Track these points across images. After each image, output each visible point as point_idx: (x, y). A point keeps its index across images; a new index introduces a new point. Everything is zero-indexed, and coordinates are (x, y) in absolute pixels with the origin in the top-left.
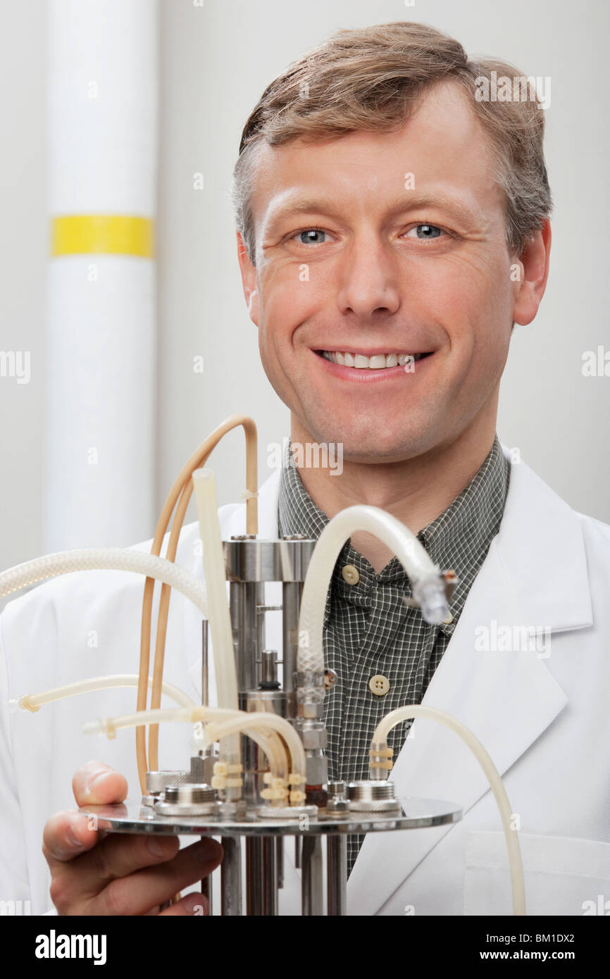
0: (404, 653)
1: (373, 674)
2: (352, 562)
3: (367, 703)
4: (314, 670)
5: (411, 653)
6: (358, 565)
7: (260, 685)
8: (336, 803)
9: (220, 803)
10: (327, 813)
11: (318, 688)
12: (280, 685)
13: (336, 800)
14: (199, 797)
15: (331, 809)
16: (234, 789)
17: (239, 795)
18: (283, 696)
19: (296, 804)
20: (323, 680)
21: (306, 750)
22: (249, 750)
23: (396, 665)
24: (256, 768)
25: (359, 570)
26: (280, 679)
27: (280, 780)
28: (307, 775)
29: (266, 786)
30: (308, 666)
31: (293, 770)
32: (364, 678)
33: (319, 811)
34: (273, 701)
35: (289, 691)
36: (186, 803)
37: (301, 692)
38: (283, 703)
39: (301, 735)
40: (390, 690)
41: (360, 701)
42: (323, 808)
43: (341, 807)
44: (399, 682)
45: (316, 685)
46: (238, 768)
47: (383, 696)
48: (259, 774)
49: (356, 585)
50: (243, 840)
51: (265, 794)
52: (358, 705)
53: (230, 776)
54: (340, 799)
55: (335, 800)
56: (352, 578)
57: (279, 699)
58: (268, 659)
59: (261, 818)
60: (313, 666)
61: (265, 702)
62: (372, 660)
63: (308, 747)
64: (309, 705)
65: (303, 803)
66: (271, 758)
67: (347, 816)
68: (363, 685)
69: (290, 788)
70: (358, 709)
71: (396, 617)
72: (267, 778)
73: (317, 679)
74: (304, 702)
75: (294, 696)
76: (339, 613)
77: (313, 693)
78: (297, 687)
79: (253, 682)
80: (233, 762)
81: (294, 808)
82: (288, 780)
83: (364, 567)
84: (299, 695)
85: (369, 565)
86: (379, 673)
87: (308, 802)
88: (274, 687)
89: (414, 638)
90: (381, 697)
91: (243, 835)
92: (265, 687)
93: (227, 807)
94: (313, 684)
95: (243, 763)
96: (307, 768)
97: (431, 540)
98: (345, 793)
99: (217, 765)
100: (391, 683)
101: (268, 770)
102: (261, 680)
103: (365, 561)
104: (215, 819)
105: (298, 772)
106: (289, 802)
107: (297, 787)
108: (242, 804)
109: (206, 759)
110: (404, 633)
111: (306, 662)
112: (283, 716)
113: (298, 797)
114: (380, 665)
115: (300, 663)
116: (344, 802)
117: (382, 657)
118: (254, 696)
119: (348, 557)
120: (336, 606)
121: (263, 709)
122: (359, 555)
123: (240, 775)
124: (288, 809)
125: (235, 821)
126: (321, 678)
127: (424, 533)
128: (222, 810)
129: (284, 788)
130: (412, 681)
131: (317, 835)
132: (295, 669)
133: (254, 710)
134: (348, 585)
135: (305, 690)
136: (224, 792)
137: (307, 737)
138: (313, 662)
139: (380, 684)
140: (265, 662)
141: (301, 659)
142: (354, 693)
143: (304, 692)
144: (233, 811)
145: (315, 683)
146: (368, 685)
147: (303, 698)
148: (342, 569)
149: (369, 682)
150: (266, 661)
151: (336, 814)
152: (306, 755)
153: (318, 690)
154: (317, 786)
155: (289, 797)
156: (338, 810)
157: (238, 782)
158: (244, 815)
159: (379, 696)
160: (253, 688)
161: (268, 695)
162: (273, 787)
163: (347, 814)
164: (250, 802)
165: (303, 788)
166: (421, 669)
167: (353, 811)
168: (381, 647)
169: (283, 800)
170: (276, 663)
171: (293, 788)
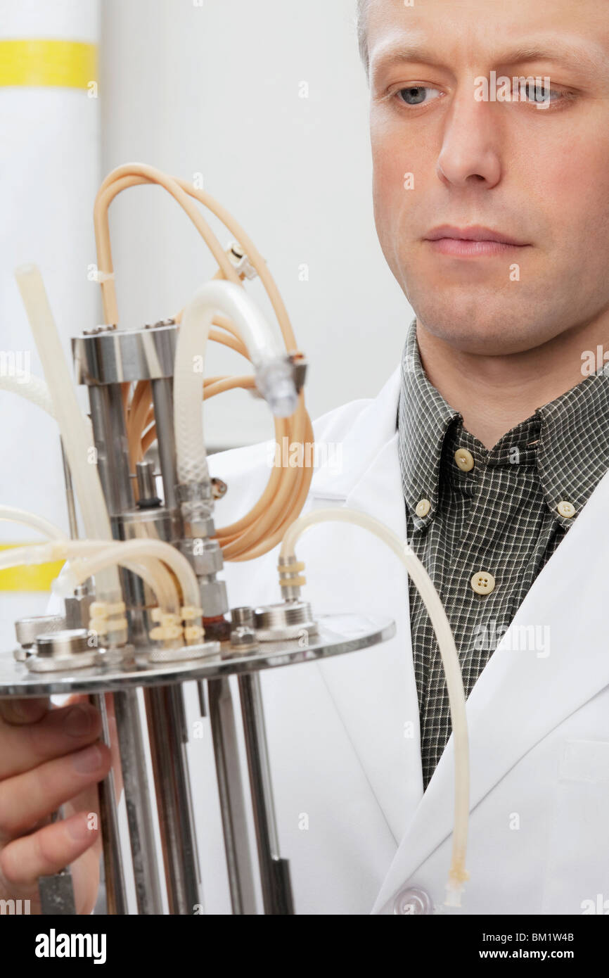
0: (515, 548)
1: (476, 570)
2: (464, 445)
3: (467, 603)
4: (199, 480)
5: (523, 549)
6: (471, 448)
7: (138, 504)
8: (241, 635)
9: (102, 651)
10: (232, 648)
11: (206, 501)
12: (160, 501)
13: (241, 632)
14: (79, 646)
15: (236, 643)
16: (119, 632)
17: (125, 639)
18: (166, 514)
19: (194, 642)
20: (211, 491)
21: (198, 576)
22: (131, 584)
23: (505, 561)
24: (143, 603)
25: (472, 454)
26: (160, 494)
27: (171, 616)
28: (202, 606)
29: (158, 624)
30: (190, 477)
31: (186, 602)
32: (465, 574)
33: (222, 646)
34: (156, 522)
35: (172, 508)
36: (64, 655)
37: (186, 508)
38: (166, 523)
39: (191, 559)
40: (495, 588)
41: (458, 600)
42: (228, 642)
43: (248, 639)
44: (505, 580)
45: (203, 498)
46: (120, 607)
47: (486, 595)
48: (148, 610)
49: (472, 471)
50: (140, 693)
51: (155, 634)
52: (457, 604)
53: (111, 618)
54: (245, 630)
55: (239, 632)
56: (465, 463)
57: (160, 519)
58: (144, 472)
59: (154, 663)
60: (197, 475)
61: (145, 524)
62: (476, 555)
63: (199, 572)
64: (197, 523)
65: (202, 640)
66: (157, 591)
67: (256, 649)
68: (463, 582)
69: (183, 624)
70: (456, 608)
71: (505, 507)
72: (156, 614)
73: (204, 491)
74: (191, 519)
75: (178, 514)
76: (453, 506)
77: (199, 507)
78: (181, 502)
79: (129, 500)
80: (113, 601)
81: (190, 648)
82: (180, 615)
83: (478, 450)
84: (184, 512)
85: (483, 447)
86: (484, 569)
87: (207, 637)
88: (155, 504)
89: (528, 532)
90: (483, 596)
91: (140, 686)
92: (143, 506)
93: (112, 656)
94: (199, 497)
95: (125, 599)
96: (202, 598)
97: (548, 419)
98: (251, 621)
99: (94, 607)
100: (497, 581)
101: (156, 606)
102: (138, 498)
103: (478, 443)
104: (99, 670)
105: (191, 604)
106: (185, 640)
107: (192, 623)
108: (131, 647)
109: (83, 599)
110: (517, 526)
111: (188, 472)
112: (168, 539)
113: (195, 633)
114: (486, 562)
115: (181, 474)
116: (252, 632)
117: (489, 553)
118: (131, 518)
119: (461, 439)
120: (451, 499)
121: (144, 533)
122: (472, 437)
123: (123, 616)
124: (184, 649)
125: (125, 670)
126: (208, 489)
127: (540, 411)
128: (106, 659)
129: (177, 624)
130: (520, 578)
131: (223, 677)
132: (176, 481)
133: (133, 536)
134: (463, 473)
135: (191, 505)
136: (106, 637)
137: (199, 562)
138: (197, 471)
139: (483, 582)
140: (140, 476)
141: (182, 469)
142: (452, 591)
143: (189, 508)
144: (120, 659)
145: (201, 494)
146: (469, 583)
147: (190, 514)
148: (454, 454)
149: (470, 579)
150: (142, 475)
151: (244, 648)
152: (199, 583)
153: (206, 504)
154: (218, 617)
155: (183, 635)
156: (245, 643)
157: (122, 624)
158: (133, 661)
159: (482, 596)
160: (130, 508)
161: (149, 515)
162: (165, 625)
163: (256, 646)
164: (138, 645)
165: (200, 622)
166: (532, 565)
167: (262, 642)
168: (486, 541)
169: (177, 639)
170: (155, 476)
171: (187, 624)
